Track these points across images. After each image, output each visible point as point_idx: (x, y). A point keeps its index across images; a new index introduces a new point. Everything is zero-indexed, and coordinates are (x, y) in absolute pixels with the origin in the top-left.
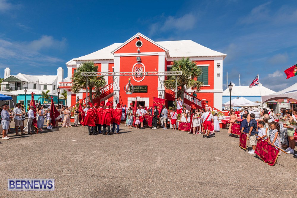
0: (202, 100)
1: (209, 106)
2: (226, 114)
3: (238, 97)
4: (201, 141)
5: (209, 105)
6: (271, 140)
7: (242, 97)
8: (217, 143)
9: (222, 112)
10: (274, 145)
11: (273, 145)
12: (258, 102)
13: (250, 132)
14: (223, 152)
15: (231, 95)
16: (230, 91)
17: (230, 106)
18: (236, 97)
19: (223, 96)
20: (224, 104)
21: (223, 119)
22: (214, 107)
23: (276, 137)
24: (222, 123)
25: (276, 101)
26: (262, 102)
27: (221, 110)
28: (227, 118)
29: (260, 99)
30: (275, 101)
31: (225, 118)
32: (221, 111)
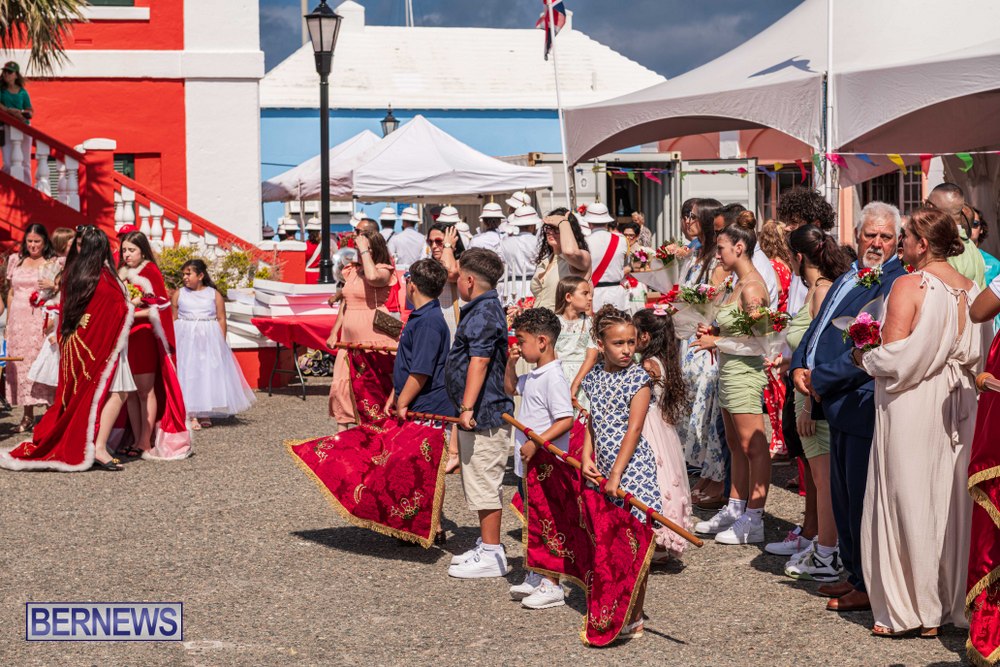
0: (80, 148)
1: (143, 199)
2: (290, 268)
3: (390, 117)
4: (67, 520)
5: (150, 189)
6: (598, 455)
7: (419, 118)
8: (206, 524)
9: (258, 254)
10: (625, 489)
11: (612, 487)
12: (535, 160)
13: (469, 400)
14: (252, 593)
15: (332, 104)
16: (323, 62)
17: (325, 197)
18: (378, 121)
19: (267, 112)
20: (274, 180)
21: (261, 311)
22: (192, 206)
23: (634, 427)
24: (255, 345)
25: (670, 150)
26: (565, 158)
27: (254, 237)
28: (296, 302)
29: (555, 139)
30: (661, 150)
31: (280, 300)
32: (248, 246)
